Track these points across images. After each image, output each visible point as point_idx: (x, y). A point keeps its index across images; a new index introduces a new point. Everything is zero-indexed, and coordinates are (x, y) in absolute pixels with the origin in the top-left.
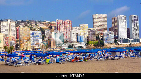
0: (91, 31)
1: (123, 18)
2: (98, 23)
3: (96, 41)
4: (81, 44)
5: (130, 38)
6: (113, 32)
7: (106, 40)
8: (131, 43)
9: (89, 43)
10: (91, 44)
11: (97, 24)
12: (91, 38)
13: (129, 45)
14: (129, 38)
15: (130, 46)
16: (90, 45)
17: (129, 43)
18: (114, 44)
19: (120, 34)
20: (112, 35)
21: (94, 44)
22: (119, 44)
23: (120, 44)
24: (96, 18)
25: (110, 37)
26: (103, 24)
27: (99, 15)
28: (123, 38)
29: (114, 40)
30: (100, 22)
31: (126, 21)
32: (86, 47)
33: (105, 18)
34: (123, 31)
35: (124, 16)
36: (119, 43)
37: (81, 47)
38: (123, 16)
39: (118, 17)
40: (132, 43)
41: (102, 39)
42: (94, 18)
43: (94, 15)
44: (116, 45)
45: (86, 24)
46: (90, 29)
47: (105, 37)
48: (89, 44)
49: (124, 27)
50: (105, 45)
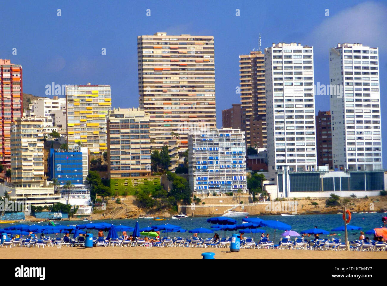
0: (125, 124)
1: (298, 60)
2: (166, 83)
3: (150, 179)
4: (66, 192)
5: (331, 168)
6: (240, 135)
7: (201, 174)
8: (336, 193)
9: (113, 187)
10: (125, 195)
11: (159, 89)
12: (126, 160)
13: (322, 206)
14: (325, 168)
15: (331, 208)
16: (118, 202)
17: (327, 194)
18: (246, 195)
19: (277, 145)
20: (234, 149)
21: (136, 193)
22: (273, 197)
23: (280, 195)
24: (158, 52)
25: (225, 160)
26: (192, 88)
27: (174, 38)
28: (292, 168)
29: (245, 175)
30: (174, 78)
31: (311, 73)
32: (94, 211)
33: (207, 57)
34: (292, 128)
35: (300, 47)
36: (272, 190)
37: (65, 209)
38: (294, 46)
39: (269, 52)
40: (343, 194)
41: (184, 169)
42: (145, 52)
43: (147, 38)
44: (255, 200)
45: (103, 84)
46: (122, 111)
47: (197, 157)
48: (109, 194)
49: (300, 105)
50: (197, 201)
